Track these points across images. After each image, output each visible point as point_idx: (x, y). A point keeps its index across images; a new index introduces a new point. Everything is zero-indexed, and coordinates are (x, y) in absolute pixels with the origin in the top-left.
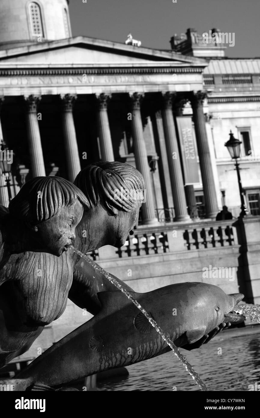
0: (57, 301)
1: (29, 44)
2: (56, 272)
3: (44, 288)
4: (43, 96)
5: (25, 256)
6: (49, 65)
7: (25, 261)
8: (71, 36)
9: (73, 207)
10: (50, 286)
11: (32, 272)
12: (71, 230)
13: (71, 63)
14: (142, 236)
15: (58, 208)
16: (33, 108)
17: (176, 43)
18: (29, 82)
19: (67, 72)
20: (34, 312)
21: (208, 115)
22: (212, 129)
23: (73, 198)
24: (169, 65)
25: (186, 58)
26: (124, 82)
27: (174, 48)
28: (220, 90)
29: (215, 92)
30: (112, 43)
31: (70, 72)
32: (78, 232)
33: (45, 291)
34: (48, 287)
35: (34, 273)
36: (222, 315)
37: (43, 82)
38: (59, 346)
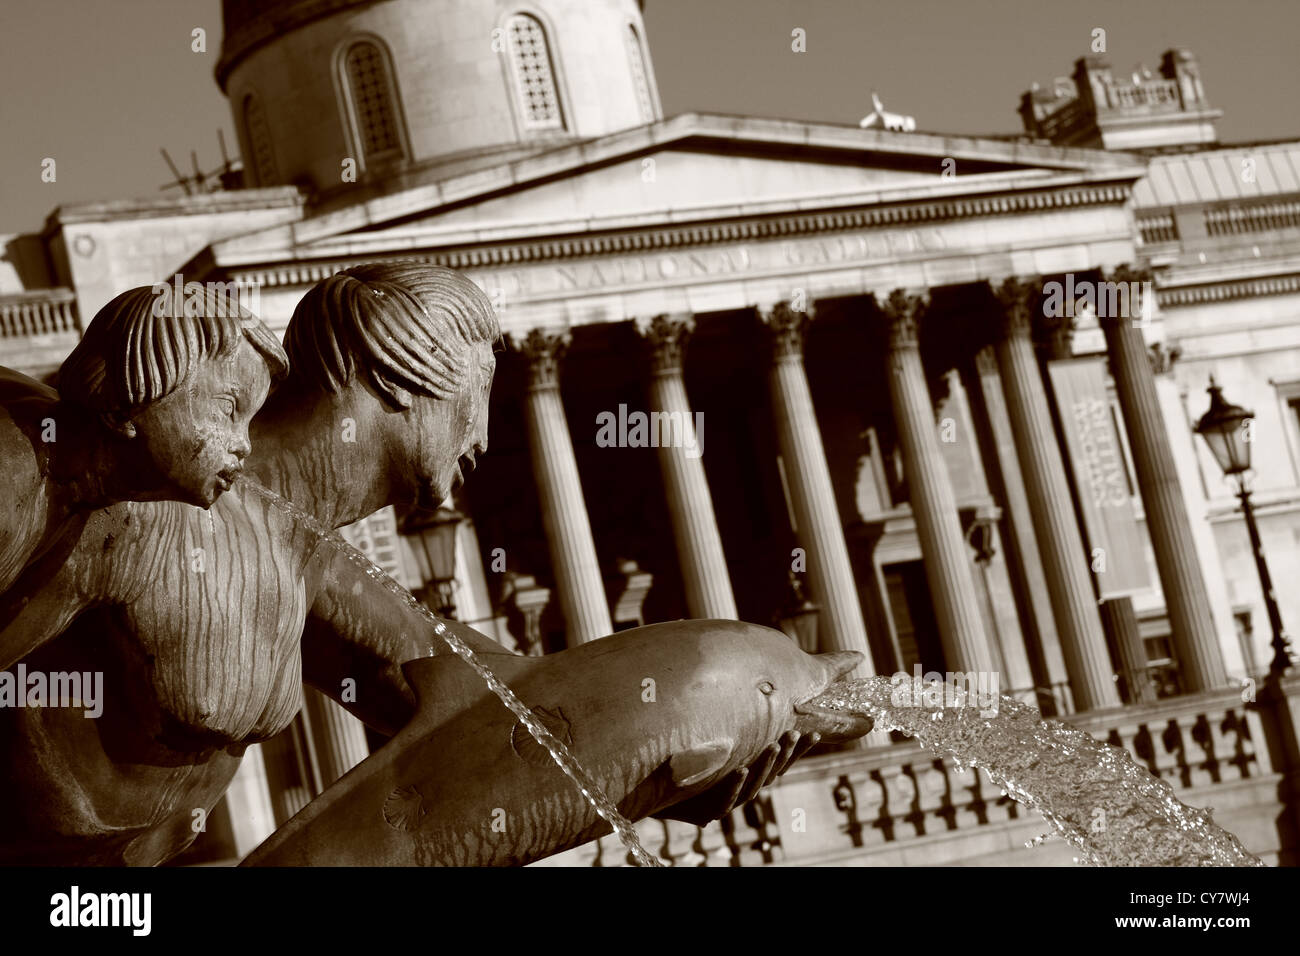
0: (249, 666)
1: (517, 155)
2: (237, 580)
3: (204, 627)
4: (577, 331)
5: (129, 529)
6: (587, 221)
7: (130, 544)
8: (660, 115)
9: (231, 361)
10: (223, 623)
11: (161, 579)
12: (234, 429)
13: (664, 207)
14: (929, 765)
15: (188, 365)
16: (544, 376)
17: (1039, 112)
18: (523, 287)
19: (652, 239)
20: (179, 700)
21: (1163, 350)
22: (1184, 397)
23: (230, 335)
24: (1006, 186)
25: (1064, 157)
26: (852, 259)
27: (1035, 129)
28: (1202, 257)
29: (1183, 267)
30: (801, 126)
31: (661, 238)
32: (299, 466)
33: (208, 638)
34: (217, 624)
35: (168, 582)
36: (783, 705)
37: (574, 282)
38: (296, 829)
